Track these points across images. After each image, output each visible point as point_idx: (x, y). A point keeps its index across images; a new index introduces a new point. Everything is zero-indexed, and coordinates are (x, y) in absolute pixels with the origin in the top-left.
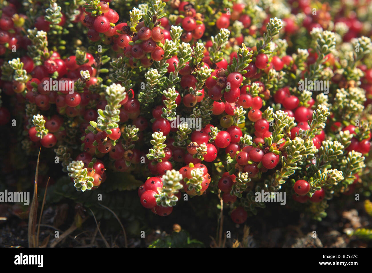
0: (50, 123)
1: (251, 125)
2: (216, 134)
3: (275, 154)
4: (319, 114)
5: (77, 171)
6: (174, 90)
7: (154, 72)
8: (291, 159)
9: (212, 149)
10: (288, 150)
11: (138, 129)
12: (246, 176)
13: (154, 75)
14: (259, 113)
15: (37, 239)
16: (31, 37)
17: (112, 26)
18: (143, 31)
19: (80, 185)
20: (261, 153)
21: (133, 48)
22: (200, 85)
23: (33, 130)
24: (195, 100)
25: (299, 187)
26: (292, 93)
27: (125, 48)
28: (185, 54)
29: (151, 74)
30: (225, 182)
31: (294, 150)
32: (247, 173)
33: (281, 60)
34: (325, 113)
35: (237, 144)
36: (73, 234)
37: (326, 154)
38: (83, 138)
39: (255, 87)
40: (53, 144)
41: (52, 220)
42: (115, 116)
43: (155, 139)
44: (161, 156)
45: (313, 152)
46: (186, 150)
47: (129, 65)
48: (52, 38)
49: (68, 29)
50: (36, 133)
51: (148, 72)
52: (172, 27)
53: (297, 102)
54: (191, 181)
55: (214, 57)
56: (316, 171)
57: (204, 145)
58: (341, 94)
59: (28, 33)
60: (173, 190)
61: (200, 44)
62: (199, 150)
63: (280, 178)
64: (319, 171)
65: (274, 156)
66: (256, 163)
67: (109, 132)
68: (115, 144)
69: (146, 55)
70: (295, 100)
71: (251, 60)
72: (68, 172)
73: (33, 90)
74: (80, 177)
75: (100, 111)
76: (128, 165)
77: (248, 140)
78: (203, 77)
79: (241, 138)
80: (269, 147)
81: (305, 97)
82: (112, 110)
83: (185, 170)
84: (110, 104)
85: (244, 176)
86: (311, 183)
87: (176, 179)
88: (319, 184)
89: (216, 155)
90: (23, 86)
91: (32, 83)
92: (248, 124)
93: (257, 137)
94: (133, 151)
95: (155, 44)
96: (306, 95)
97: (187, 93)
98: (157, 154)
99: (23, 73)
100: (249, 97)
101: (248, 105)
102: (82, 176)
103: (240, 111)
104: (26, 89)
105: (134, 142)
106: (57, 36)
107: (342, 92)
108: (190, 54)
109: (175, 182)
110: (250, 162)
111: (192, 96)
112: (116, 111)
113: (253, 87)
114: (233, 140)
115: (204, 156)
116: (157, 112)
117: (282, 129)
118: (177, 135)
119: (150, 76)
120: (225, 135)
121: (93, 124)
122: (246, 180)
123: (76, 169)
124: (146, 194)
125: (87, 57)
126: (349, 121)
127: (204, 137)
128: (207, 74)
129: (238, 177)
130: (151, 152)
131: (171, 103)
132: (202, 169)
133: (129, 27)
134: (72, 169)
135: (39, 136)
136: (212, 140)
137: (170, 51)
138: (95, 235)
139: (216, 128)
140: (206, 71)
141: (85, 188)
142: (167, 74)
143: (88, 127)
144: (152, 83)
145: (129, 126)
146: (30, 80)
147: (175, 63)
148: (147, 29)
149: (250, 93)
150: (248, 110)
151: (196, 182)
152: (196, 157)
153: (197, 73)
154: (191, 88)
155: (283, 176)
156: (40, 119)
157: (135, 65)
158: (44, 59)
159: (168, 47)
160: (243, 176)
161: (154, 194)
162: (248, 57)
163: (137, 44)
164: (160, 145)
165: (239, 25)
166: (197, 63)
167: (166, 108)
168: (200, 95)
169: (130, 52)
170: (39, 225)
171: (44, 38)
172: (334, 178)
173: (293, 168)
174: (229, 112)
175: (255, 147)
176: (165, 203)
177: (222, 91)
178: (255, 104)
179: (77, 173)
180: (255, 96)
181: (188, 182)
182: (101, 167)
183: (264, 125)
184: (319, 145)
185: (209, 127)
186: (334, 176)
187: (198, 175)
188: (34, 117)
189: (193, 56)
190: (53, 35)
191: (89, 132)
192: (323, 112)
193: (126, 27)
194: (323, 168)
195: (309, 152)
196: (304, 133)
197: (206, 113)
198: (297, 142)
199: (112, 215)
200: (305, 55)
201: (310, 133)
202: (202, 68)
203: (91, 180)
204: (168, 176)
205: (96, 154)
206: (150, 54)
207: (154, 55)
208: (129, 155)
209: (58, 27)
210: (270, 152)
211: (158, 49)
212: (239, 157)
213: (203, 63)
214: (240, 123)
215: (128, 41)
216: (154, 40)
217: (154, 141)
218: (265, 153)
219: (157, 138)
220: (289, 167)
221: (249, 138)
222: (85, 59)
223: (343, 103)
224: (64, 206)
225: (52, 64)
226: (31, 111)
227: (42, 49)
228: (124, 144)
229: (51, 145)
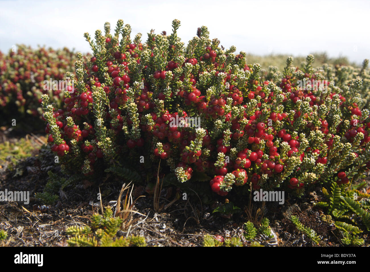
0: (165, 146)
1: (268, 149)
2: (250, 154)
3: (281, 164)
4: (304, 144)
5: (180, 172)
6: (229, 131)
7: (219, 121)
8: (289, 167)
9: (248, 161)
10: (288, 163)
11: (210, 150)
12: (267, 176)
13: (219, 123)
14: (272, 143)
15: (158, 205)
16: (156, 103)
17: (197, 98)
18: (214, 101)
19: (181, 179)
20: (274, 164)
21: (208, 109)
22: (242, 128)
23: (157, 150)
24: (239, 136)
25: (293, 182)
26: (287, 132)
27: (204, 109)
28: (235, 112)
29: (218, 123)
30: (255, 178)
31: (291, 163)
32: (267, 174)
33: (282, 115)
34: (307, 144)
35: (260, 159)
36: (175, 203)
37: (306, 164)
38: (181, 155)
39: (270, 129)
40: (166, 158)
41: (165, 195)
42: (200, 144)
43: (220, 156)
44: (222, 165)
45: (300, 164)
46: (235, 162)
47: (205, 118)
48: (166, 103)
49: (174, 99)
50: (158, 152)
51: (216, 122)
52: (228, 98)
53: (290, 137)
54: (239, 178)
55: (249, 113)
56: (302, 174)
57: (245, 160)
58: (312, 133)
59: (155, 101)
60: (230, 184)
61: (242, 107)
62: (242, 162)
63: (283, 177)
64: (303, 173)
65: (281, 166)
66: (271, 169)
67: (196, 152)
68: (198, 158)
69: (215, 113)
70: (289, 136)
71: (269, 116)
72: (175, 173)
73: (157, 130)
74: (181, 176)
75: (192, 141)
76: (204, 169)
77: (266, 157)
78: (244, 124)
79: (263, 155)
80: (278, 161)
81: (294, 135)
82: (199, 141)
83: (235, 173)
84: (197, 138)
85: (266, 176)
86: (299, 179)
87: (232, 178)
88: (303, 180)
89: (250, 165)
90: (152, 128)
91: (156, 126)
92: (266, 148)
93: (270, 155)
94: (207, 162)
95: (220, 107)
96: (295, 133)
97: (235, 132)
98: (220, 164)
99: (152, 121)
100: (267, 134)
101: (266, 138)
102: (182, 175)
103: (262, 142)
104: (153, 129)
105: (207, 157)
106: (168, 102)
107: (313, 132)
108: (238, 112)
109: (231, 179)
110: (269, 169)
111: (238, 134)
112: (201, 142)
113: (269, 129)
114: (259, 157)
115: (245, 165)
116: (220, 142)
117: (285, 152)
118: (230, 154)
119: (217, 123)
120: (255, 154)
121: (188, 148)
122: (266, 178)
123: (179, 171)
124: (214, 185)
125: (183, 113)
126: (316, 147)
127: (244, 155)
128: (246, 122)
129: (262, 176)
130: (217, 163)
131: (228, 137)
132: (244, 172)
133: (206, 98)
134: (177, 171)
135: (159, 153)
136: (248, 157)
137: (227, 111)
138: (187, 204)
139: (250, 151)
140: (245, 121)
141: (183, 181)
142: (225, 122)
143: (184, 149)
144: (218, 127)
145: (205, 149)
146: (155, 125)
147: (229, 117)
148: (216, 99)
149: (267, 132)
150: (266, 141)
151: (241, 179)
152: (240, 165)
153: (240, 122)
154: (237, 130)
155: (285, 176)
156: (160, 145)
157: (209, 117)
158: (162, 114)
159: (226, 109)
160: (264, 176)
161: (219, 185)
162: (268, 114)
163: (210, 107)
164: (222, 160)
165: (259, 97)
166: (240, 117)
167: (225, 140)
168: (242, 133)
169: (207, 110)
170: (159, 198)
171: (163, 103)
172: (312, 177)
173: (290, 172)
174: (257, 142)
175: (271, 161)
176: (225, 190)
177: (254, 132)
178: (270, 138)
179: (180, 173)
180: (270, 134)
181: (237, 179)
182: (190, 170)
183: (275, 149)
184: (302, 159)
185: (246, 150)
186: (312, 176)
187: (242, 176)
188: (158, 143)
189: (239, 113)
190: (167, 101)
191: (185, 152)
192: (306, 143)
193: (204, 98)
194: (305, 172)
195: (298, 164)
196: (295, 153)
197: (245, 143)
198: (293, 159)
199: (195, 193)
200: (294, 113)
201: (298, 153)
202: (244, 120)
203: (186, 177)
204: (228, 176)
205: (188, 163)
206: (217, 112)
207: (219, 113)
208: (205, 164)
209: (169, 98)
210: (279, 163)
211: (222, 110)
212: (263, 166)
213: (244, 117)
214: (262, 148)
215: (205, 106)
216: (220, 105)
217: (219, 157)
218: (276, 164)
219: (221, 156)
220: (288, 172)
221: (267, 156)
222: (183, 114)
223: (313, 138)
224: (170, 188)
225: (166, 117)
226: (155, 140)
227: (161, 109)
228: (202, 158)
229: (165, 158)
